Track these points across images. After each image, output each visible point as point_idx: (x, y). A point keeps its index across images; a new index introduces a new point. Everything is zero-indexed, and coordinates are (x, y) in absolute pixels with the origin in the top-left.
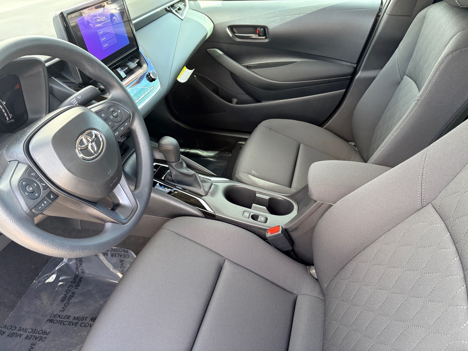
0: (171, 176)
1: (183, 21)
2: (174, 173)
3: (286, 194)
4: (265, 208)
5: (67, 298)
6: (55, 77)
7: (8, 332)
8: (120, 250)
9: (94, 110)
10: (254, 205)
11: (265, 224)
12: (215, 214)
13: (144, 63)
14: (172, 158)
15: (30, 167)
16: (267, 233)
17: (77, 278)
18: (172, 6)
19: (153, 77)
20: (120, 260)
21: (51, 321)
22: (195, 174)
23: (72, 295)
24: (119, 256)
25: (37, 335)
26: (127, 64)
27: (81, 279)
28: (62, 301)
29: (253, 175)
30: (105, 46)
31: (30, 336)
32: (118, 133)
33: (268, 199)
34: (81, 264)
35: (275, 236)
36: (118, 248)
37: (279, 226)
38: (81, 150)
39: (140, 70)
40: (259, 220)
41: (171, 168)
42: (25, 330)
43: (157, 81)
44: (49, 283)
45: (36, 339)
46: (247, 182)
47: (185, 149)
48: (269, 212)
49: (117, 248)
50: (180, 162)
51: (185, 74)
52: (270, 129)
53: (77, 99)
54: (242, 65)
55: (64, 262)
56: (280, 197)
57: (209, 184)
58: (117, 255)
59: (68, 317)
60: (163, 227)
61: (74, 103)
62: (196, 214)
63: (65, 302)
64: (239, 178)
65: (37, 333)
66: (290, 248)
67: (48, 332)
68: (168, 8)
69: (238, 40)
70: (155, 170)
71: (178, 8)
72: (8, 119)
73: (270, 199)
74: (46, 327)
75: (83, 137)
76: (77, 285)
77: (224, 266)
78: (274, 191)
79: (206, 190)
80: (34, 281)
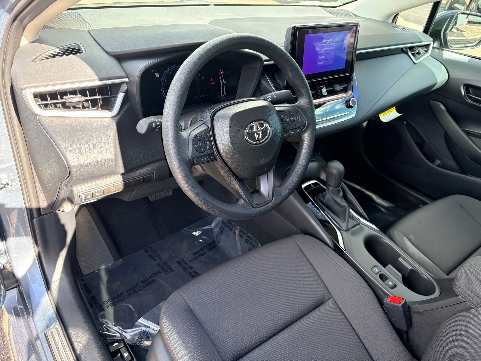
0: (324, 198)
1: (416, 65)
2: (328, 196)
3: (434, 275)
4: (400, 275)
5: (198, 254)
6: (268, 76)
7: (150, 253)
8: (253, 240)
9: (277, 109)
10: (390, 265)
11: (390, 289)
12: (345, 252)
13: (350, 90)
14: (332, 182)
15: (209, 129)
16: (386, 298)
17: (213, 244)
18: (411, 48)
19: (351, 104)
20: (249, 248)
21: (179, 263)
22: (346, 206)
23: (203, 254)
24: (250, 244)
25: (165, 267)
26: (334, 85)
27: (215, 247)
28: (195, 254)
29: (410, 240)
30: (319, 63)
31: (160, 265)
32: (287, 135)
33: (410, 269)
34: (221, 235)
35: (393, 306)
36: (253, 237)
37: (403, 299)
38: (248, 133)
39: (343, 94)
40: (386, 282)
41: (327, 191)
42: (160, 259)
43: (355, 109)
44: (194, 235)
45: (163, 269)
46: (398, 243)
47: (362, 188)
48: (402, 282)
49: (251, 237)
50: (338, 190)
51: (391, 115)
52: (461, 206)
53: (272, 97)
54: (462, 128)
55: (212, 226)
56: (425, 274)
57: (355, 223)
58: (249, 242)
59: (191, 268)
60: (292, 237)
61: (269, 99)
62: (327, 242)
63: (196, 256)
64: (392, 235)
65: (166, 265)
66: (405, 328)
67: (173, 269)
68: (404, 49)
69: (469, 101)
70: (313, 187)
71: (418, 51)
72: (221, 95)
73: (411, 270)
74: (174, 266)
75: (254, 124)
76: (210, 249)
77: (326, 302)
78: (422, 266)
79: (350, 226)
80: (186, 228)
